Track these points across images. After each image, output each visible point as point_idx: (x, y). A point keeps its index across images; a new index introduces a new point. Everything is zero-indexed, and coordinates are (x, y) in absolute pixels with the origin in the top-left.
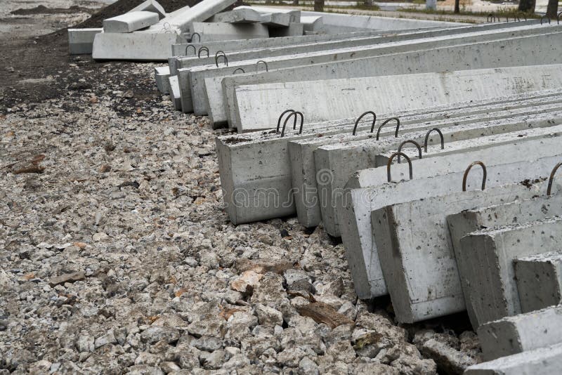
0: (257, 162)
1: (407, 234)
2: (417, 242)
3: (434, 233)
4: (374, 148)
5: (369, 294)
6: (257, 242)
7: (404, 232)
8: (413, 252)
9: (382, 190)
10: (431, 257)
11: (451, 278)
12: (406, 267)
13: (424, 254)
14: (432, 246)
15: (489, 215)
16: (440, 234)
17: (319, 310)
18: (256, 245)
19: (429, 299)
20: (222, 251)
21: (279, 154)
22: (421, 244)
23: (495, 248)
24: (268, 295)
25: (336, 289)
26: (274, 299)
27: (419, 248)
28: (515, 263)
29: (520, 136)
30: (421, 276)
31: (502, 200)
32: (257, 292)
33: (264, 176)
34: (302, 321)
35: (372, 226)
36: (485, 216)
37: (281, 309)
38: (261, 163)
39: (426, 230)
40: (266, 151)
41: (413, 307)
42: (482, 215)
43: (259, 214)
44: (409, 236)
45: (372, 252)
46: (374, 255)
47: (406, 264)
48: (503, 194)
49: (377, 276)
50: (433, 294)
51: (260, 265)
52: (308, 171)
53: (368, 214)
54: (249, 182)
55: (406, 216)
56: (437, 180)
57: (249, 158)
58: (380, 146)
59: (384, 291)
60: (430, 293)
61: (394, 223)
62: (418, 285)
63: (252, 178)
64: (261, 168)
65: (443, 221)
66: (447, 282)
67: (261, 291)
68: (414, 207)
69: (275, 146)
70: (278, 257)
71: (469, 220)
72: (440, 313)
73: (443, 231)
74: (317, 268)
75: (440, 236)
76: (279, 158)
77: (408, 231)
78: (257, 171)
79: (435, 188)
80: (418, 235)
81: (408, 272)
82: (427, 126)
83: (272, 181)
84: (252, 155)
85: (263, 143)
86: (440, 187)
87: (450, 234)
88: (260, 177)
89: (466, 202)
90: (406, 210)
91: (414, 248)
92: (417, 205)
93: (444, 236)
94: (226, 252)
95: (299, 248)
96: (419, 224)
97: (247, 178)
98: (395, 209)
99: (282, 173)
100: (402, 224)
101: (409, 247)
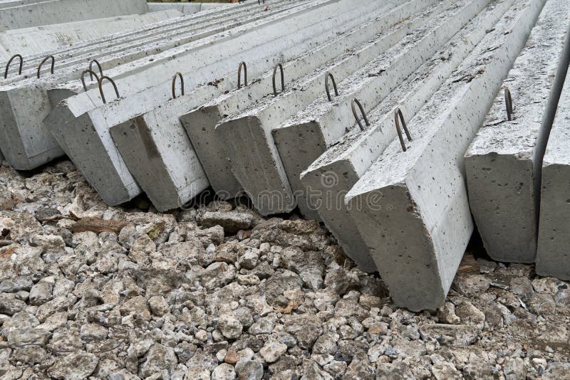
1: (159, 137)
2: (167, 142)
3: (175, 132)
4: (45, 84)
5: (128, 197)
7: (156, 135)
8: (167, 150)
10: (179, 152)
11: (195, 164)
12: (166, 163)
13: (174, 150)
14: (177, 142)
16: (178, 132)
17: (92, 223)
19: (187, 185)
22: (169, 143)
23: (261, 124)
26: (35, 230)
27: (169, 146)
28: (274, 133)
29: (152, 60)
30: (177, 168)
34: (86, 235)
35: (113, 140)
37: (58, 233)
39: (169, 131)
41: (180, 194)
45: (120, 161)
46: (122, 164)
47: (165, 161)
49: (129, 181)
50: (188, 180)
53: (107, 131)
59: (138, 192)
60: (186, 179)
61: (148, 130)
62: (178, 176)
65: (178, 122)
66: (194, 169)
68: (156, 113)
71: (209, 114)
72: (196, 193)
73: (180, 129)
75: (179, 134)
77: (159, 134)
80: (166, 135)
81: (168, 167)
82: (63, 64)
87: (186, 131)
90: (152, 117)
91: (167, 147)
92: (158, 112)
93: (182, 133)
96: (164, 127)
100: (154, 129)
101: (163, 147)
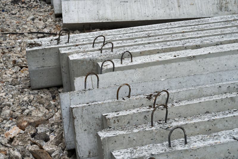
0: (41, 59)
1: (80, 123)
2: (85, 127)
3: (95, 123)
4: (96, 59)
6: (36, 103)
7: (78, 122)
8: (82, 133)
9: (77, 94)
10: (91, 135)
12: (78, 140)
13: (88, 133)
14: (93, 129)
15: (115, 120)
16: (98, 123)
17: (41, 155)
18: (35, 105)
19: (89, 157)
20: (15, 108)
21: (54, 55)
22: (87, 128)
24: (21, 142)
25: (58, 140)
26: (23, 144)
27: (85, 130)
29: (175, 56)
30: (85, 145)
31: (134, 106)
32: (16, 140)
33: (46, 66)
36: (112, 121)
38: (44, 59)
39: (90, 121)
40: (46, 53)
42: (110, 120)
43: (44, 85)
44: (81, 124)
45: (69, 126)
46: (70, 128)
47: (78, 138)
48: (135, 103)
49: (71, 139)
51: (26, 121)
52: (65, 67)
53: (68, 107)
54: (37, 69)
55: (79, 114)
56: (108, 90)
57: (37, 57)
58: (100, 58)
59: (74, 147)
60: (90, 153)
61: (73, 117)
62: (83, 149)
63: (39, 67)
64: (44, 62)
67: (17, 139)
68: (84, 109)
69: (51, 50)
70: (40, 115)
74: (57, 124)
76: (54, 57)
77: (80, 121)
78: (41, 63)
79: (107, 94)
80: (85, 123)
81: (78, 142)
83: (50, 69)
84: (39, 55)
85: (45, 49)
86: (109, 93)
88: (43, 67)
89: (114, 107)
90: (80, 110)
91: (83, 131)
92: (86, 108)
94: (17, 109)
95: (55, 109)
96: (86, 118)
97: (36, 67)
98: (74, 110)
99: (55, 64)
100: (78, 118)
101: (80, 129)
